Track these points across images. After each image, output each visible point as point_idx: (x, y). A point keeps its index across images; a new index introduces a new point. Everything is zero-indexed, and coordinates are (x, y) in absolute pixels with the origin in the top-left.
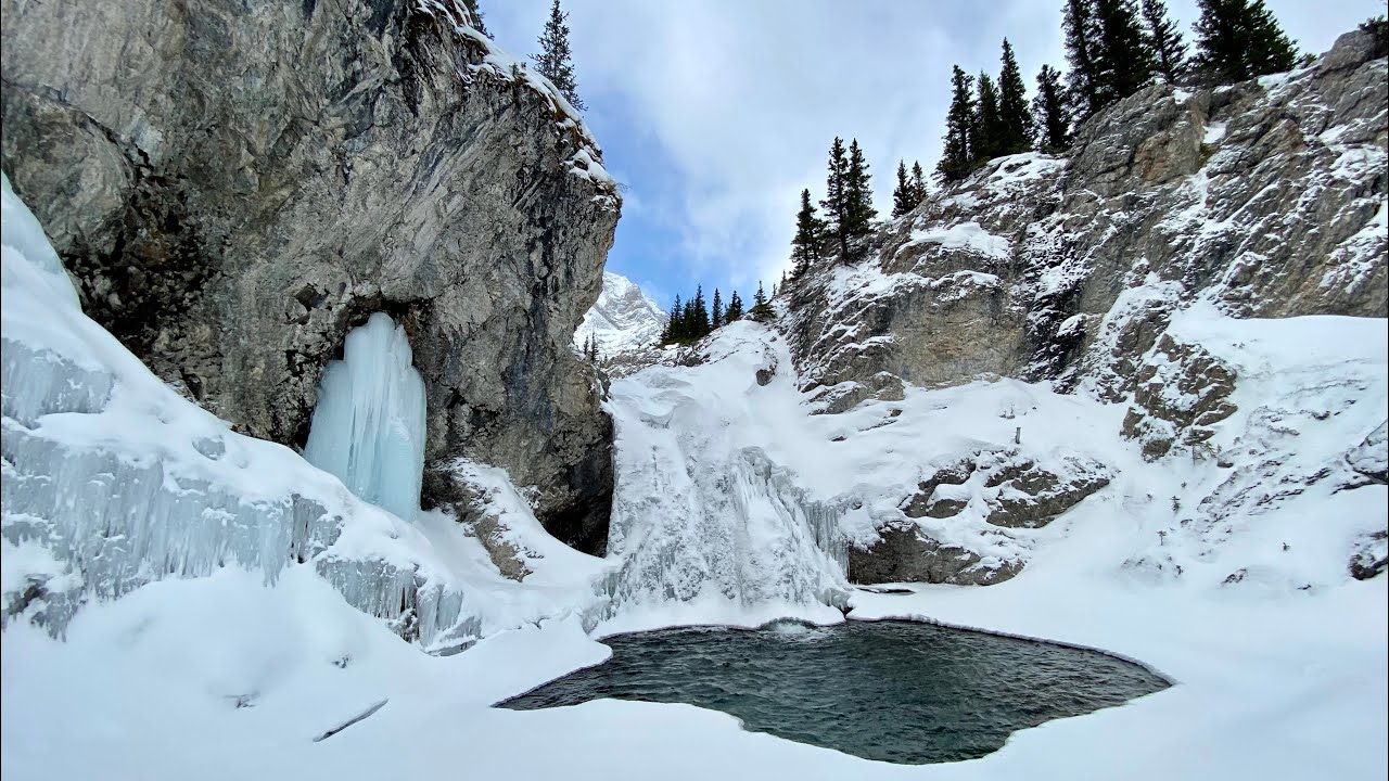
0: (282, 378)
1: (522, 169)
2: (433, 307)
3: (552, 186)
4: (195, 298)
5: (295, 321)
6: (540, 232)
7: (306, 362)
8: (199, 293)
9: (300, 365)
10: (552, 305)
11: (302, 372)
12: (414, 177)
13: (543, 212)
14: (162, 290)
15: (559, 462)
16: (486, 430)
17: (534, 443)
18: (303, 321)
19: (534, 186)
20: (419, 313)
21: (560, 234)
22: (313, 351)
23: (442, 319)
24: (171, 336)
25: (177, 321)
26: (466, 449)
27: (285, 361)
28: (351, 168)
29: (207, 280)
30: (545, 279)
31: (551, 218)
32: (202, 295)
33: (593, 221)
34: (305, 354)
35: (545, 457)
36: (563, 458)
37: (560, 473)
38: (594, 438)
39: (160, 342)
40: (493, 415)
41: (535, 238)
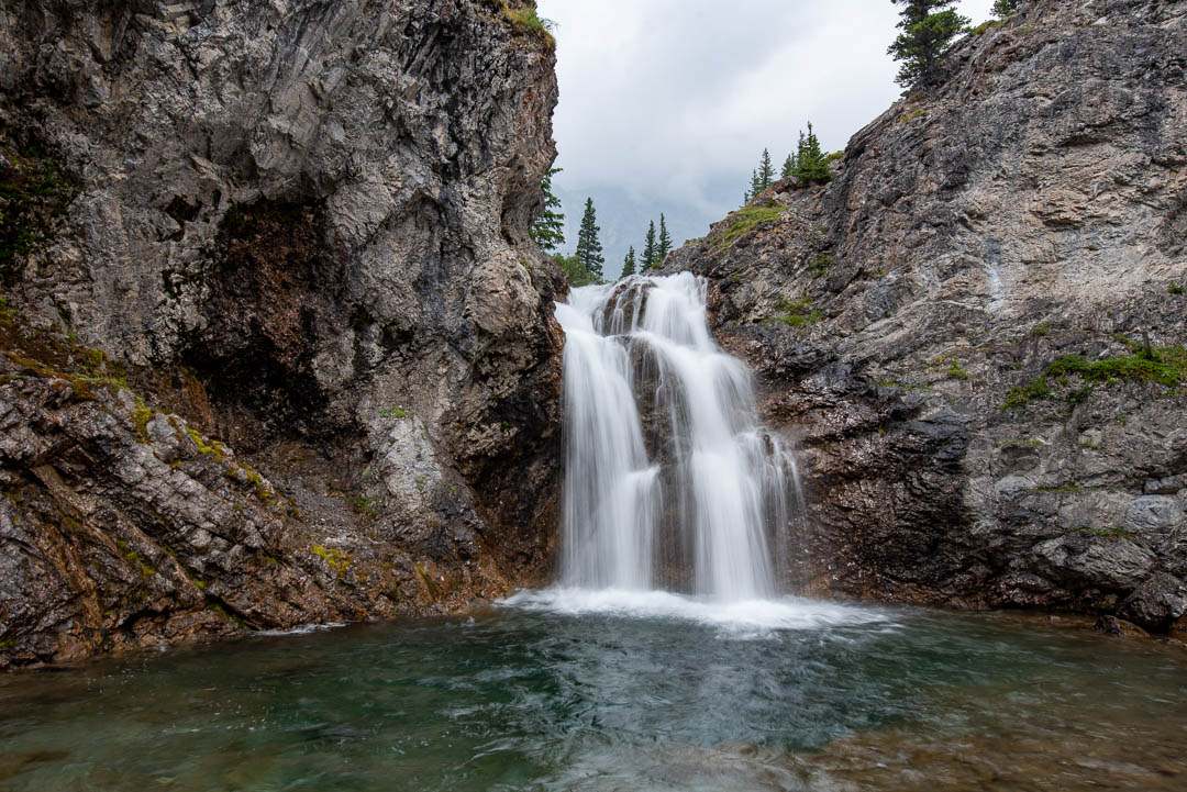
0: (159, 300)
1: (410, 25)
2: (326, 208)
3: (453, 37)
4: (62, 222)
5: (168, 238)
6: (444, 99)
7: (185, 282)
8: (64, 217)
9: (178, 285)
10: (465, 190)
11: (180, 293)
12: (273, 59)
13: (446, 73)
14: (29, 216)
15: (487, 394)
16: (401, 355)
17: (454, 371)
18: (177, 236)
19: (429, 42)
20: (312, 216)
21: (469, 99)
22: (193, 269)
23: (337, 221)
24: (39, 263)
25: (44, 247)
26: (376, 377)
27: (161, 281)
28: (197, 60)
29: (71, 202)
30: (454, 159)
31: (456, 79)
32: (68, 219)
33: (507, 75)
34: (182, 273)
35: (472, 386)
36: (492, 389)
37: (490, 407)
38: (528, 362)
39: (29, 270)
40: (406, 336)
41: (439, 108)
